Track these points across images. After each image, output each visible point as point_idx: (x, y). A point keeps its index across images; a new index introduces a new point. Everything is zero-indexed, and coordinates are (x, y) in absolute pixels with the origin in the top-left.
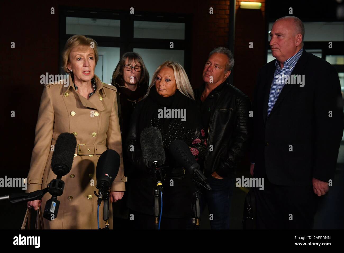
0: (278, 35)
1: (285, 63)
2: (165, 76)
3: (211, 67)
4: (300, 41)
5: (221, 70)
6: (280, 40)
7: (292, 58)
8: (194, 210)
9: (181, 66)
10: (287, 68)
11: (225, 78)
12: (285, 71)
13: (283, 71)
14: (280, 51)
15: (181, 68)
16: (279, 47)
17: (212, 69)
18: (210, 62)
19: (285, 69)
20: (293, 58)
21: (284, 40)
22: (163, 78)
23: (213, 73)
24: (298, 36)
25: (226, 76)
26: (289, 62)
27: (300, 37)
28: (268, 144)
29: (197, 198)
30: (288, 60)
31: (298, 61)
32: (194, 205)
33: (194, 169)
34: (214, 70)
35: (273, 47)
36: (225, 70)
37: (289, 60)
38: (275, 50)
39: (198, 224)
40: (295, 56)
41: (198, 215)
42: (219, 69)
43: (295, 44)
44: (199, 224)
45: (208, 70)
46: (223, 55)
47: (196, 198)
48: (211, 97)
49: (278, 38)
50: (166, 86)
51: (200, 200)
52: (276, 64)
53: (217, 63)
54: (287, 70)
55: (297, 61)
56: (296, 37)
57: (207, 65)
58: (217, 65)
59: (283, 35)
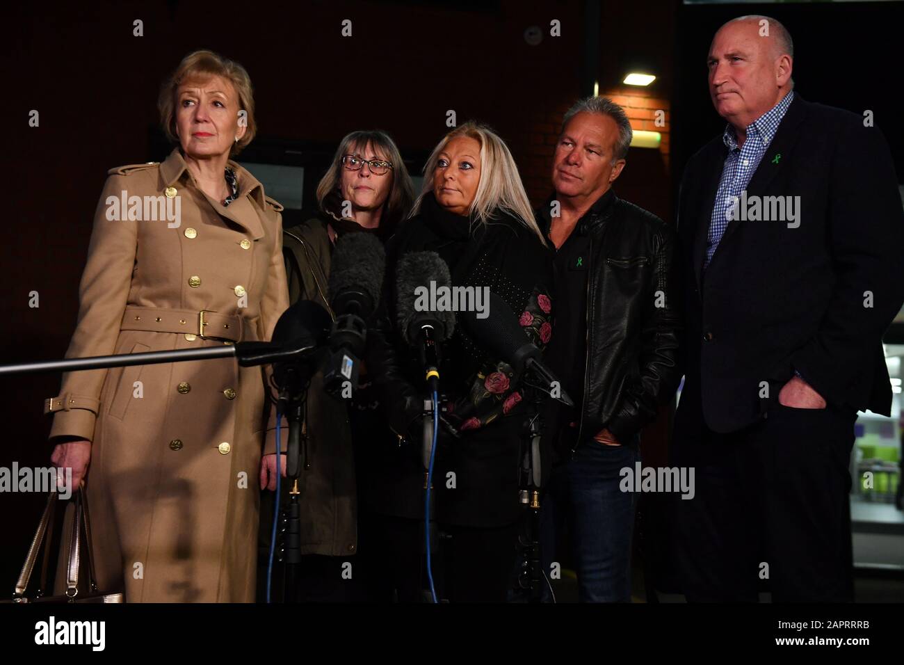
0: (733, 58)
1: (751, 130)
2: (460, 154)
3: (577, 154)
4: (786, 73)
5: (603, 159)
6: (738, 71)
7: (767, 116)
8: (527, 466)
9: (502, 142)
10: (756, 142)
11: (610, 180)
12: (752, 150)
13: (746, 149)
14: (742, 97)
15: (500, 145)
16: (737, 87)
17: (579, 158)
18: (572, 140)
19: (752, 145)
20: (770, 115)
21: (749, 68)
22: (455, 163)
23: (581, 168)
24: (782, 61)
25: (613, 175)
26: (760, 126)
27: (787, 64)
28: (710, 335)
29: (534, 435)
30: (758, 122)
31: (784, 117)
32: (527, 455)
33: (526, 358)
34: (586, 161)
35: (722, 89)
36: (613, 158)
37: (760, 121)
38: (726, 95)
39: (536, 504)
40: (775, 110)
41: (537, 480)
42: (597, 156)
43: (775, 81)
44: (540, 504)
45: (567, 162)
46: (603, 117)
47: (532, 433)
48: (581, 229)
49: (732, 64)
50: (460, 182)
51: (541, 439)
52: (726, 138)
53: (592, 141)
54: (756, 147)
55: (781, 117)
56: (778, 63)
57: (562, 147)
58: (591, 146)
59: (746, 56)
